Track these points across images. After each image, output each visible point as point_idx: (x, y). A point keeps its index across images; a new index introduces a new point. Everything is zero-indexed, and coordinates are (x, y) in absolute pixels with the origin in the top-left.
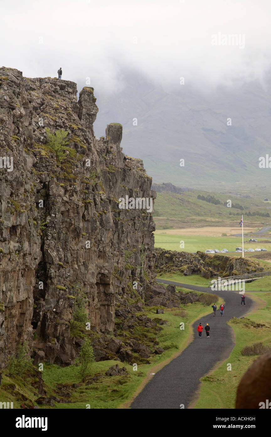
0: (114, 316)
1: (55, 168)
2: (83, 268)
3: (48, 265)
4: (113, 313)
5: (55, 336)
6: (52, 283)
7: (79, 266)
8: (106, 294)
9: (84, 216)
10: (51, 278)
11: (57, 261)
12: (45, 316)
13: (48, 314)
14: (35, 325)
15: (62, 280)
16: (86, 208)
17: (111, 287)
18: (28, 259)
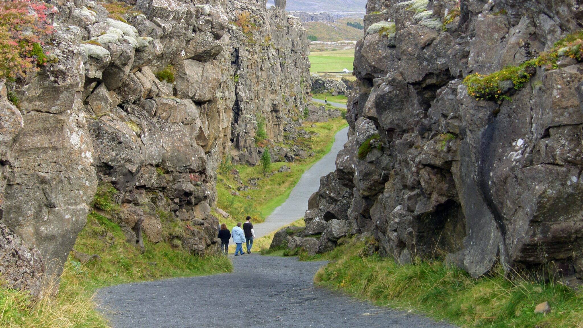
0: (283, 131)
1: (242, 38)
2: (261, 102)
3: (239, 102)
4: (282, 129)
5: (244, 147)
6: (242, 114)
7: (259, 101)
8: (277, 118)
9: (261, 68)
10: (241, 110)
11: (245, 99)
12: (238, 135)
13: (241, 133)
14: (232, 140)
15: (249, 111)
16: (263, 62)
17: (280, 113)
18: (228, 102)
